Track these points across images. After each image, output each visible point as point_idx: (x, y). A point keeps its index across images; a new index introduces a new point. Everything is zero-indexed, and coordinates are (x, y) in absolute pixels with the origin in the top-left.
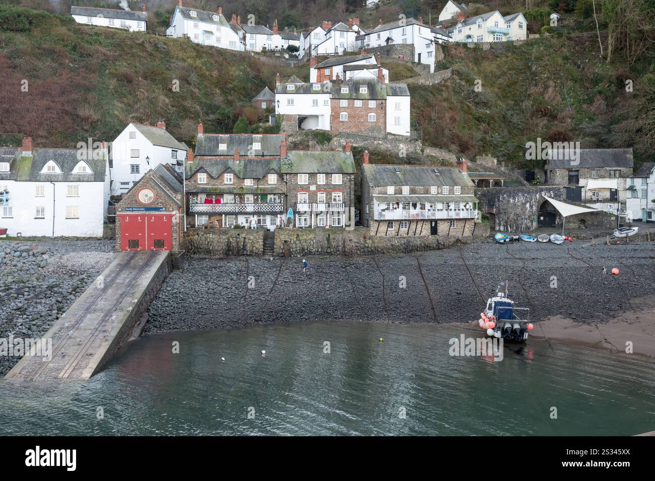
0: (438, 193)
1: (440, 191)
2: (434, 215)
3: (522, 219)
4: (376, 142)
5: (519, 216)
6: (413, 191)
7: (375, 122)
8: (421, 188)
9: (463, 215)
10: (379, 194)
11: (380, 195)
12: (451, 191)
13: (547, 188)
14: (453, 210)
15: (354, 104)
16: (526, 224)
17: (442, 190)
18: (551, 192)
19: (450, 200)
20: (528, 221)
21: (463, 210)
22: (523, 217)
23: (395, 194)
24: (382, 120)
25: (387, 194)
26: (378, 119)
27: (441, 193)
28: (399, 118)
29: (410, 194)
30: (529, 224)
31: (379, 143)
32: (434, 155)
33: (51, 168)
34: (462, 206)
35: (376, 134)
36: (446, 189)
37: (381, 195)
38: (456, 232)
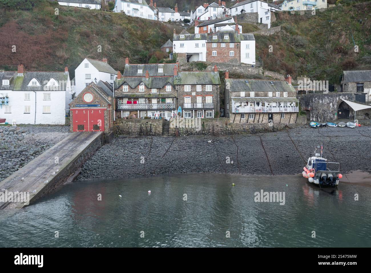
0: (273, 96)
1: (274, 95)
2: (270, 110)
3: (327, 113)
4: (234, 68)
5: (325, 112)
6: (257, 95)
7: (233, 56)
8: (262, 92)
9: (289, 110)
10: (235, 97)
12: (282, 95)
13: (343, 94)
14: (283, 107)
15: (220, 46)
16: (330, 116)
17: (276, 94)
18: (346, 96)
19: (281, 100)
20: (331, 114)
21: (289, 107)
22: (328, 112)
23: (245, 97)
24: (238, 55)
25: (240, 97)
26: (235, 54)
27: (275, 96)
28: (248, 54)
29: (255, 97)
30: (332, 117)
31: (236, 69)
32: (270, 75)
33: (34, 83)
34: (288, 104)
35: (234, 64)
36: (278, 94)
37: (237, 97)
38: (285, 121)
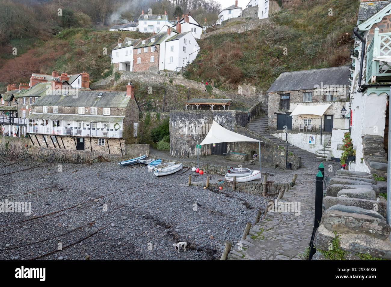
0: (86, 113)
1: (87, 112)
3: (181, 143)
5: (178, 141)
6: (60, 111)
7: (154, 62)
8: (68, 108)
9: (110, 135)
11: (37, 113)
12: (100, 112)
13: (219, 112)
15: (144, 51)
16: (185, 149)
17: (90, 111)
18: (223, 116)
19: (97, 120)
20: (186, 146)
21: (112, 130)
22: (182, 141)
23: (48, 112)
25: (42, 112)
26: (155, 60)
27: (89, 113)
28: (172, 58)
29: (58, 113)
30: (189, 150)
34: (111, 126)
36: (94, 110)
